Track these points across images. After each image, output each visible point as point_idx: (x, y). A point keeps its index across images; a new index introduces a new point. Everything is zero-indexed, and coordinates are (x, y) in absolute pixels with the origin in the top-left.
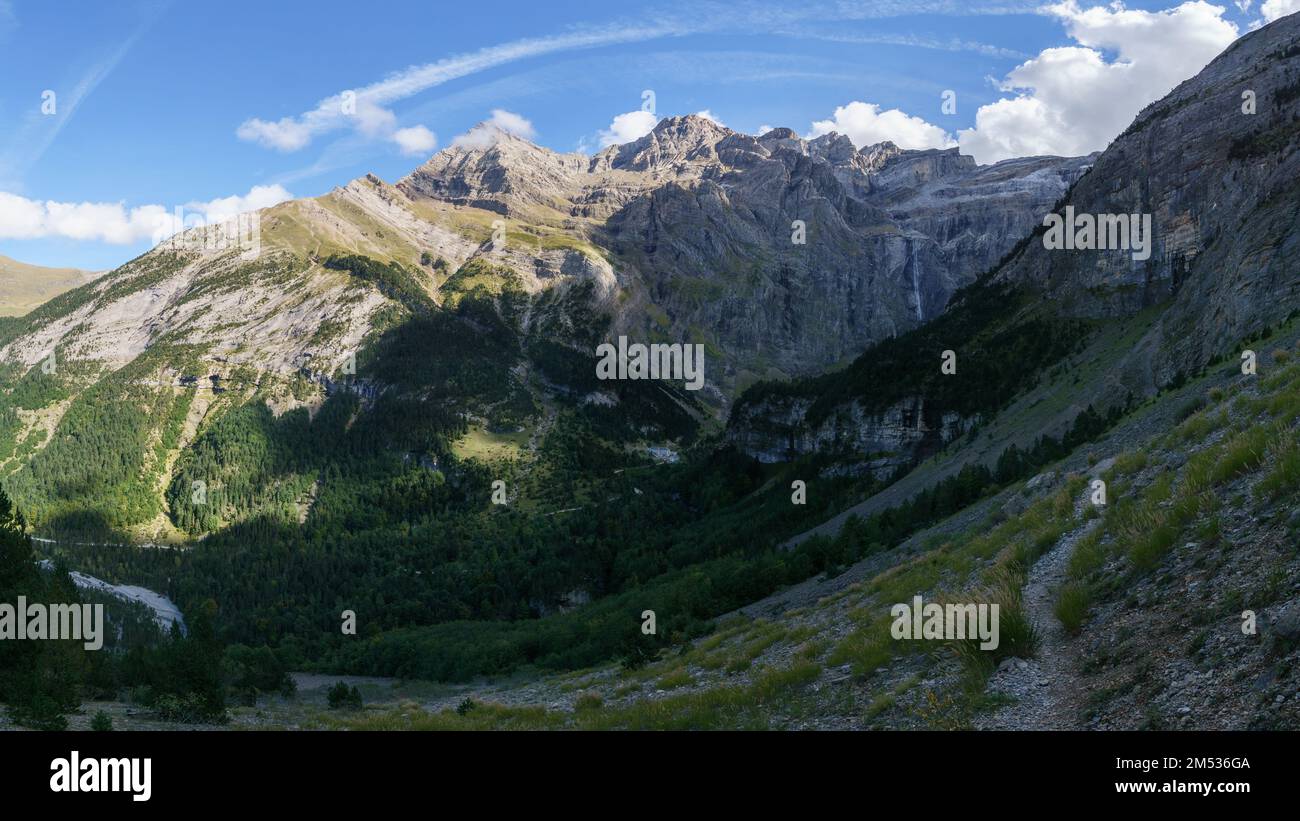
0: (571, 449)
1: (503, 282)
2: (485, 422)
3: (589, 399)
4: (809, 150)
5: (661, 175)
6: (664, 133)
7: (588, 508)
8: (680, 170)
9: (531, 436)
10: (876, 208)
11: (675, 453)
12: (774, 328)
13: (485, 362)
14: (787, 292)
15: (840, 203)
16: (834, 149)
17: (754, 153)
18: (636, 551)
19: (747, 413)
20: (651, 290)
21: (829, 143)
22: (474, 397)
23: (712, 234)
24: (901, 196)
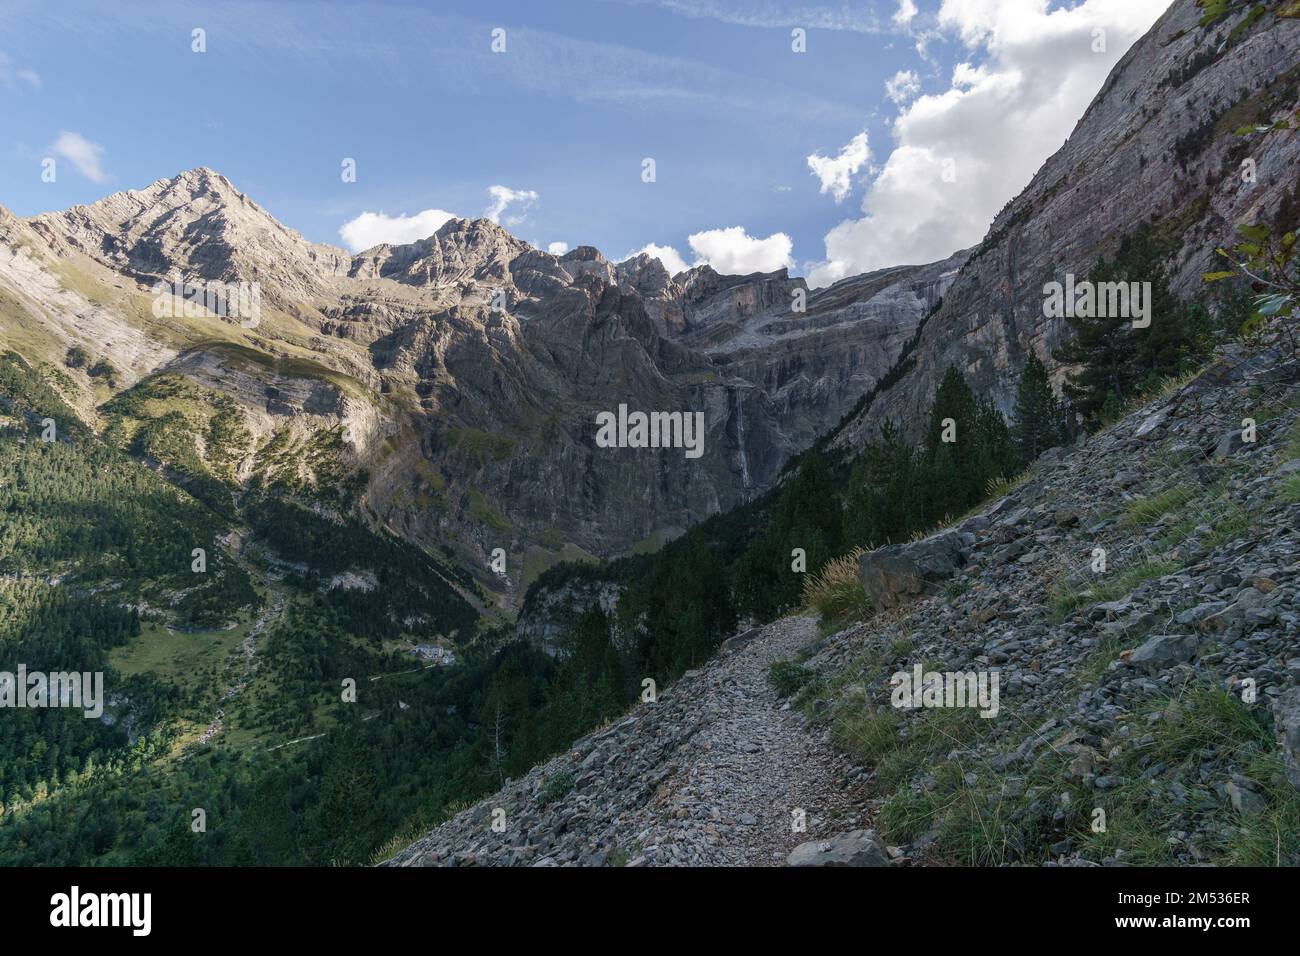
0: (308, 650)
1: (214, 412)
2: (172, 616)
3: (336, 581)
4: (617, 277)
5: (443, 294)
6: (450, 239)
7: (334, 733)
8: (467, 291)
9: (247, 635)
10: (694, 351)
11: (449, 652)
12: (572, 495)
13: (177, 526)
14: (589, 452)
15: (652, 346)
16: (645, 276)
17: (554, 278)
18: (407, 787)
19: (544, 600)
20: (423, 441)
21: (638, 268)
22: (154, 579)
23: (502, 377)
24: (721, 334)
